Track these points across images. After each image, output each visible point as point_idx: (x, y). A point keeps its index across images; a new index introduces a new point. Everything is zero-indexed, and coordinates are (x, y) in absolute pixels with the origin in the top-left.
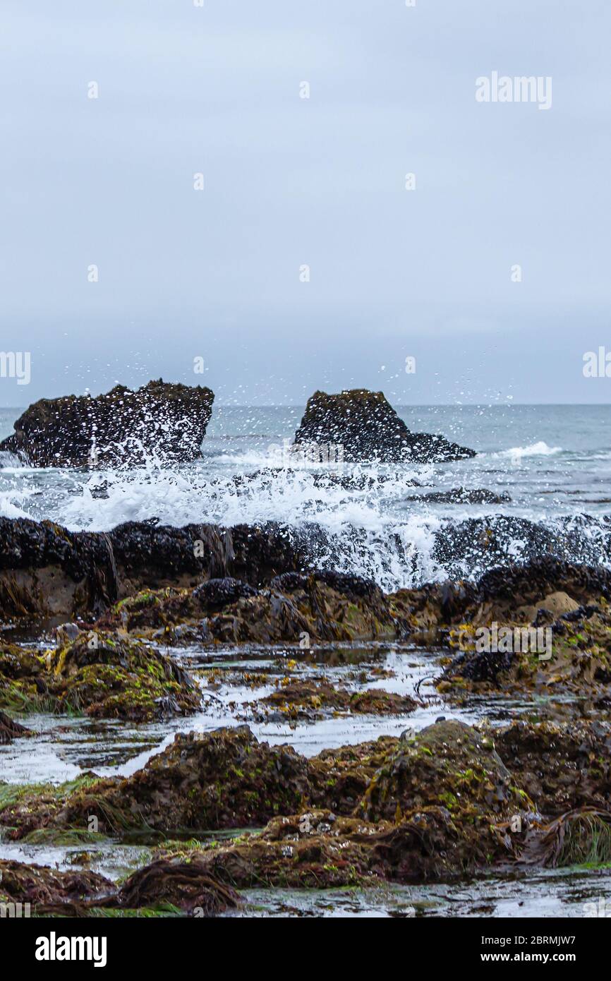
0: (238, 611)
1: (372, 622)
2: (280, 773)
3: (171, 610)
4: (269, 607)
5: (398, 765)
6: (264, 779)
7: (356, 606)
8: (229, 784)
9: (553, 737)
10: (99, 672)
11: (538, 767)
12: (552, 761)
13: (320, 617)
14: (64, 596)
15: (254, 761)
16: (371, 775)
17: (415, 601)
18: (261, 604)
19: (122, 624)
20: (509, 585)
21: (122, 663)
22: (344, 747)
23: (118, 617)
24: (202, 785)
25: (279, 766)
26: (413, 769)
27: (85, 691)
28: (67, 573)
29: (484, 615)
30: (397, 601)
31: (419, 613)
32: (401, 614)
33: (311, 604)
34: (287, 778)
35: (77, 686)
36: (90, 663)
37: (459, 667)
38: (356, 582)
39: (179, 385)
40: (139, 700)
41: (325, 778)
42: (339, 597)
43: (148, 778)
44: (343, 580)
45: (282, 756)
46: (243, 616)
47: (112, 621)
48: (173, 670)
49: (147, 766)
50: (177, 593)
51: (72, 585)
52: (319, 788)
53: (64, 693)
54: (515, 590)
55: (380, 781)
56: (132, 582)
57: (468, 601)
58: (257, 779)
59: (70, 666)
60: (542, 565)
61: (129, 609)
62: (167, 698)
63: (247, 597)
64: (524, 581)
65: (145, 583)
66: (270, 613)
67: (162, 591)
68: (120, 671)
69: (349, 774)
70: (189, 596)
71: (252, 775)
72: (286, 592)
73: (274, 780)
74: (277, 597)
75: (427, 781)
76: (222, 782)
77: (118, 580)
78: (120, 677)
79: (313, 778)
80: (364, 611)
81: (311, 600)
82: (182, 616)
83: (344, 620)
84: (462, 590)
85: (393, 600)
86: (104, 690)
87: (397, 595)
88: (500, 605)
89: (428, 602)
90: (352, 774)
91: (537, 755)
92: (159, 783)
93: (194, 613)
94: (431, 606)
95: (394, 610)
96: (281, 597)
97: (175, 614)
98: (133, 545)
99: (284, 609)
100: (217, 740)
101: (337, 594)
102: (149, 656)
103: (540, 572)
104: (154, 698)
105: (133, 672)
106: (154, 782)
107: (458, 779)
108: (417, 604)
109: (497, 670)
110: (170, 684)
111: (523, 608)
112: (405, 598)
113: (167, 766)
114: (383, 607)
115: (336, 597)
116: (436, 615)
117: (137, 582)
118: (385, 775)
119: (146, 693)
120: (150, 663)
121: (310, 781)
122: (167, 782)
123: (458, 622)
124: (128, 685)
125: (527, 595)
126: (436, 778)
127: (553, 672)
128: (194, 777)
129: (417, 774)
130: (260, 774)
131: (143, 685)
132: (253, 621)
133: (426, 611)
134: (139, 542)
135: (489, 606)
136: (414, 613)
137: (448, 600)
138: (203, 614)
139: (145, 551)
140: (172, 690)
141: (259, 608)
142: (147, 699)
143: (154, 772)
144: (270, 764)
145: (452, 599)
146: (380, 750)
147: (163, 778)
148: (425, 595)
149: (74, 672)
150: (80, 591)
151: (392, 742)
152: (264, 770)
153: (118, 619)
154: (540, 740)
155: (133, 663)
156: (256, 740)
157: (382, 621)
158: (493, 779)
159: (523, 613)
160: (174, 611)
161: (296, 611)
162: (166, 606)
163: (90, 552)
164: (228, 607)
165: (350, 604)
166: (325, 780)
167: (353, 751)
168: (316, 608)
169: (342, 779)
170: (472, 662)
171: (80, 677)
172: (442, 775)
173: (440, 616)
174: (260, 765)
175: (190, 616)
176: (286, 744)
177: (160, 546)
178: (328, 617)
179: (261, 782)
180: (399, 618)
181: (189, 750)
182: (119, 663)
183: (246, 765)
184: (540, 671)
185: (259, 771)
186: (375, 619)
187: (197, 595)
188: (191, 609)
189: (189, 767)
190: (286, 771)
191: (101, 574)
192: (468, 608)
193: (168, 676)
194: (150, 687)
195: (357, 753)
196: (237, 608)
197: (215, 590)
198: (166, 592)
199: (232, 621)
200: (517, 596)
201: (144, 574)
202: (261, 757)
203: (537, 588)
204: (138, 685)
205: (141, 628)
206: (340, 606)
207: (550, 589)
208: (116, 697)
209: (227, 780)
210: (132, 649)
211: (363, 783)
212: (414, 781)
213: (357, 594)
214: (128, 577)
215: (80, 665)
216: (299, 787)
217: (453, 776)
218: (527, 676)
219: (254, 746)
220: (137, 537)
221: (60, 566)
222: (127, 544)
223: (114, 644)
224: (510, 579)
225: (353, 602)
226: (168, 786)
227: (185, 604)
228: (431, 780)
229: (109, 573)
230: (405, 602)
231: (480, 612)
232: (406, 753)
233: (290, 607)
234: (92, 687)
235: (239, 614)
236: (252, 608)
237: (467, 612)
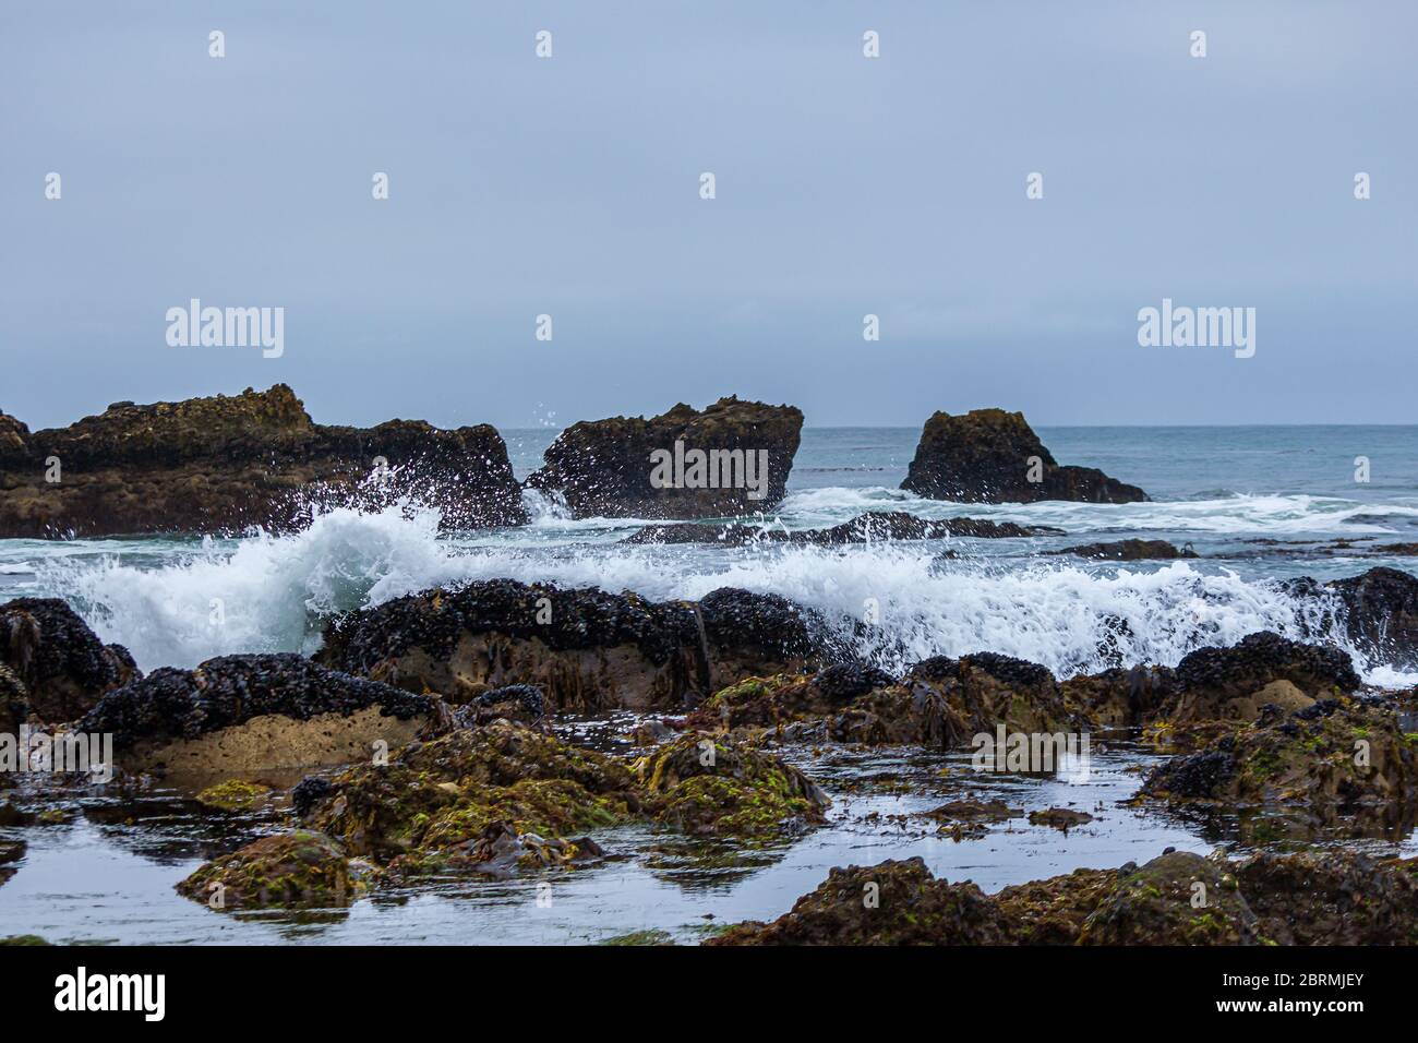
0: (872, 704)
1: (1042, 718)
2: (963, 918)
3: (784, 703)
4: (910, 699)
5: (1117, 909)
6: (943, 926)
7: (1022, 699)
8: (899, 933)
9: (1307, 872)
10: (708, 785)
11: (1287, 911)
12: (1306, 903)
13: (977, 712)
14: (641, 684)
15: (930, 903)
16: (1080, 922)
17: (1095, 691)
18: (901, 695)
19: (721, 721)
20: (1217, 671)
21: (736, 774)
22: (1031, 883)
23: (716, 712)
24: (865, 933)
25: (962, 910)
26: (1136, 914)
27: (689, 810)
28: (645, 656)
29: (1185, 710)
30: (1073, 691)
31: (1101, 707)
32: (1078, 708)
33: (965, 696)
34: (972, 925)
35: (680, 804)
36: (695, 775)
37: (1164, 778)
38: (1021, 667)
39: (758, 403)
40: (758, 822)
41: (1019, 925)
42: (1000, 686)
43: (797, 925)
44: (1007, 664)
45: (965, 896)
46: (877, 712)
47: (708, 717)
48: (800, 783)
49: (795, 910)
50: (792, 681)
51: (652, 670)
52: (1014, 938)
53: (662, 812)
54: (1224, 678)
55: (1093, 930)
56: (729, 667)
57: (1163, 692)
58: (935, 926)
59: (669, 778)
60: (1259, 644)
61: (730, 701)
62: (794, 819)
63: (881, 686)
64: (1236, 667)
65: (745, 667)
66: (913, 708)
67: (772, 678)
68: (734, 785)
69: (1049, 919)
70: (806, 685)
71: (928, 921)
72: (933, 681)
73: (955, 927)
74: (922, 687)
75: (1155, 929)
76: (890, 930)
77: (711, 664)
78: (733, 791)
79: (1003, 925)
80: (1032, 705)
81: (965, 690)
82: (798, 711)
83: (1008, 717)
84: (1156, 676)
85: (1068, 690)
86: (714, 809)
87: (1073, 683)
88: (1206, 697)
89: (1111, 693)
90: (1054, 920)
91: (1287, 895)
92: (811, 931)
93: (813, 707)
94: (1116, 698)
95: (1069, 703)
96: (927, 687)
97: (789, 709)
98: (729, 619)
99: (930, 702)
100: (884, 876)
101: (998, 682)
102: (770, 765)
103: (1257, 654)
104: (777, 819)
105: (750, 786)
106: (805, 930)
107: (1193, 927)
108: (1098, 694)
109: (1213, 783)
110: (795, 801)
111: (1235, 701)
112: (1083, 688)
113: (820, 910)
114: (1057, 699)
115: (996, 687)
116: (1122, 708)
117: (735, 667)
118: (1100, 922)
119: (767, 812)
120: (770, 773)
121: (1001, 928)
122: (821, 930)
123: (1152, 718)
124: (744, 803)
125: (1240, 684)
126: (1165, 925)
127: (1285, 785)
128: (854, 924)
129: (1141, 920)
130: (938, 920)
131: (763, 801)
132: (891, 718)
133: (1109, 704)
134: (737, 615)
135: (1191, 698)
136: (1094, 707)
137: (1138, 688)
138: (825, 708)
139: (743, 626)
140: (800, 809)
141: (899, 702)
142: (768, 820)
143: (803, 917)
144: (950, 907)
145: (1143, 689)
146: (1078, 887)
147: (815, 925)
148: (1108, 683)
149: (675, 785)
150: (662, 678)
151: (1093, 877)
152: (942, 914)
153: (716, 715)
154: (1291, 876)
155: (750, 774)
156: (931, 876)
157: (1055, 718)
158: (1237, 927)
159: (1235, 707)
160: (789, 705)
161: (944, 705)
162: (777, 698)
163: (675, 628)
164: (858, 698)
165: (1014, 696)
166: (1019, 927)
167: (1044, 887)
168: (970, 701)
169: (1041, 926)
170: (1181, 771)
171: (682, 792)
172: (1172, 922)
173: (1129, 710)
174: (937, 909)
175: (807, 711)
176: (969, 882)
177: (764, 620)
178: (987, 713)
179: (939, 929)
180: (1076, 713)
181: (849, 890)
182: (731, 775)
183: (920, 907)
184: (1268, 784)
185: (937, 916)
186: (1045, 713)
187: (817, 684)
188: (810, 702)
189: (848, 911)
190: (971, 915)
191: (687, 655)
192: (1165, 701)
193: (792, 790)
194: (772, 805)
195: (1049, 891)
196: (870, 700)
197: (841, 678)
198: (777, 680)
199: (864, 717)
200: (1228, 685)
201: (743, 656)
202: (939, 900)
203: (1254, 675)
204: (756, 801)
205: (745, 726)
206: (1002, 699)
207: (1271, 677)
208: (729, 818)
209: (896, 928)
210: (747, 755)
211: (1068, 931)
212: (1138, 930)
213: (1023, 682)
214: (723, 659)
215: (682, 777)
216: (986, 937)
217: (1187, 923)
218: (1251, 791)
219: (930, 884)
220: (735, 607)
221: (636, 645)
222: (722, 617)
223: (725, 749)
224: (1219, 663)
225: (1019, 694)
226: (822, 935)
227: (801, 695)
228: (1159, 929)
229: (699, 653)
230: (1083, 693)
231: (1180, 705)
232: (1127, 894)
233: (938, 701)
234: (698, 805)
235: (873, 709)
236: (890, 701)
237: (1163, 706)
